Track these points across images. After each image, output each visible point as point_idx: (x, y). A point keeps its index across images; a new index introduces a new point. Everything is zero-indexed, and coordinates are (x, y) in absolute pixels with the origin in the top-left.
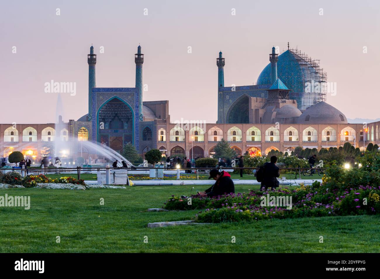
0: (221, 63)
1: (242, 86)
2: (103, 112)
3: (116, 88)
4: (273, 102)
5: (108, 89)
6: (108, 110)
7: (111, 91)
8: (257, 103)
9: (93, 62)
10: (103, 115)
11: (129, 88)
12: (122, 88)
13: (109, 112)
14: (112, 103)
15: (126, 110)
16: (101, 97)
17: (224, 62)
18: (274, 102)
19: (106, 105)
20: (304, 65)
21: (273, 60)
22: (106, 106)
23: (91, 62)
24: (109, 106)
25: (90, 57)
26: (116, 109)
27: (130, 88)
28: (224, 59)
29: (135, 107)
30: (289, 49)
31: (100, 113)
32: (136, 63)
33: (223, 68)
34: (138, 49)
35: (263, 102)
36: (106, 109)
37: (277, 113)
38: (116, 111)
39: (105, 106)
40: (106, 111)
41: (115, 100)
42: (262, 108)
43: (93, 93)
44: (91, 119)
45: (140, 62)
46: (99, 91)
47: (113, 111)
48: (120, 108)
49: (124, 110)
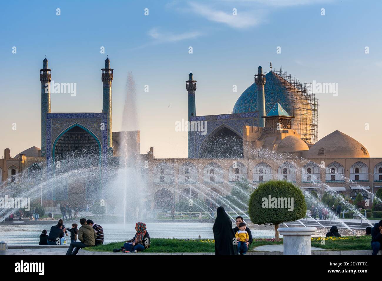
0: (192, 87)
1: (220, 115)
2: (60, 145)
3: (77, 113)
4: (271, 132)
5: (68, 114)
6: (67, 142)
7: (71, 118)
8: (253, 133)
9: (47, 79)
10: (60, 148)
11: (94, 113)
12: (86, 114)
13: (67, 145)
14: (72, 132)
15: (89, 141)
16: (58, 125)
17: (195, 85)
18: (273, 133)
19: (65, 135)
20: (292, 89)
21: (260, 82)
22: (65, 137)
23: (45, 79)
24: (68, 137)
25: (42, 72)
26: (77, 140)
27: (96, 113)
28: (195, 82)
29: (102, 137)
30: (272, 70)
31: (56, 146)
32: (103, 80)
33: (194, 93)
34: (106, 63)
35: (260, 133)
36: (64, 140)
37: (279, 146)
38: (76, 143)
39: (62, 136)
40: (64, 144)
41: (77, 129)
42: (259, 140)
43: (47, 119)
44: (45, 153)
45: (109, 79)
46: (56, 117)
47: (73, 144)
48: (81, 139)
49: (87, 142)
